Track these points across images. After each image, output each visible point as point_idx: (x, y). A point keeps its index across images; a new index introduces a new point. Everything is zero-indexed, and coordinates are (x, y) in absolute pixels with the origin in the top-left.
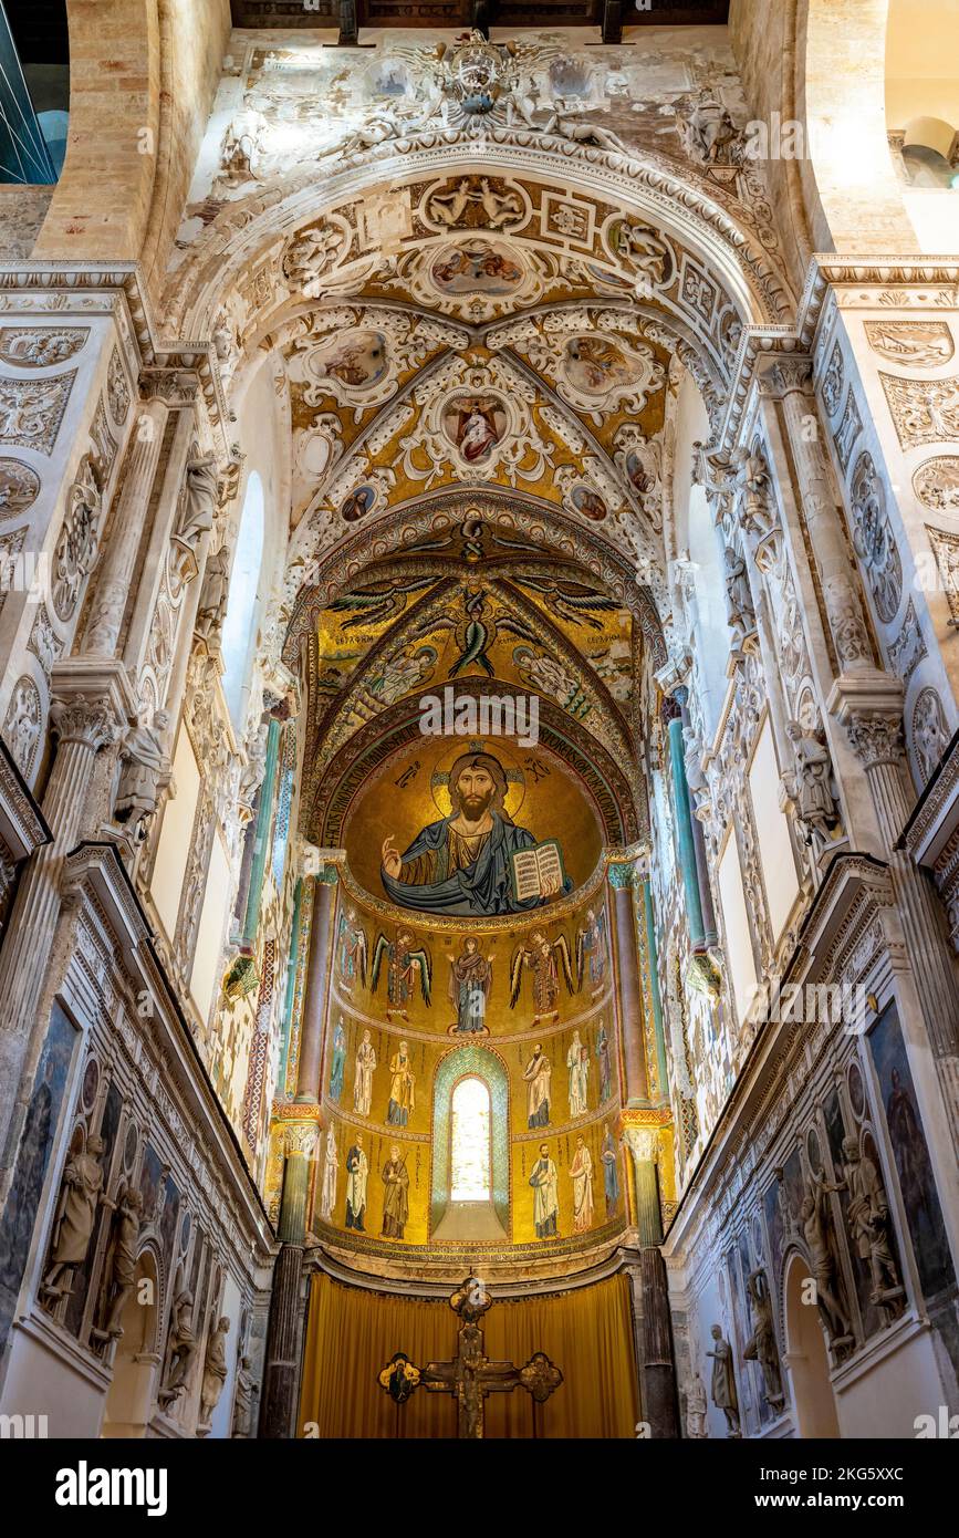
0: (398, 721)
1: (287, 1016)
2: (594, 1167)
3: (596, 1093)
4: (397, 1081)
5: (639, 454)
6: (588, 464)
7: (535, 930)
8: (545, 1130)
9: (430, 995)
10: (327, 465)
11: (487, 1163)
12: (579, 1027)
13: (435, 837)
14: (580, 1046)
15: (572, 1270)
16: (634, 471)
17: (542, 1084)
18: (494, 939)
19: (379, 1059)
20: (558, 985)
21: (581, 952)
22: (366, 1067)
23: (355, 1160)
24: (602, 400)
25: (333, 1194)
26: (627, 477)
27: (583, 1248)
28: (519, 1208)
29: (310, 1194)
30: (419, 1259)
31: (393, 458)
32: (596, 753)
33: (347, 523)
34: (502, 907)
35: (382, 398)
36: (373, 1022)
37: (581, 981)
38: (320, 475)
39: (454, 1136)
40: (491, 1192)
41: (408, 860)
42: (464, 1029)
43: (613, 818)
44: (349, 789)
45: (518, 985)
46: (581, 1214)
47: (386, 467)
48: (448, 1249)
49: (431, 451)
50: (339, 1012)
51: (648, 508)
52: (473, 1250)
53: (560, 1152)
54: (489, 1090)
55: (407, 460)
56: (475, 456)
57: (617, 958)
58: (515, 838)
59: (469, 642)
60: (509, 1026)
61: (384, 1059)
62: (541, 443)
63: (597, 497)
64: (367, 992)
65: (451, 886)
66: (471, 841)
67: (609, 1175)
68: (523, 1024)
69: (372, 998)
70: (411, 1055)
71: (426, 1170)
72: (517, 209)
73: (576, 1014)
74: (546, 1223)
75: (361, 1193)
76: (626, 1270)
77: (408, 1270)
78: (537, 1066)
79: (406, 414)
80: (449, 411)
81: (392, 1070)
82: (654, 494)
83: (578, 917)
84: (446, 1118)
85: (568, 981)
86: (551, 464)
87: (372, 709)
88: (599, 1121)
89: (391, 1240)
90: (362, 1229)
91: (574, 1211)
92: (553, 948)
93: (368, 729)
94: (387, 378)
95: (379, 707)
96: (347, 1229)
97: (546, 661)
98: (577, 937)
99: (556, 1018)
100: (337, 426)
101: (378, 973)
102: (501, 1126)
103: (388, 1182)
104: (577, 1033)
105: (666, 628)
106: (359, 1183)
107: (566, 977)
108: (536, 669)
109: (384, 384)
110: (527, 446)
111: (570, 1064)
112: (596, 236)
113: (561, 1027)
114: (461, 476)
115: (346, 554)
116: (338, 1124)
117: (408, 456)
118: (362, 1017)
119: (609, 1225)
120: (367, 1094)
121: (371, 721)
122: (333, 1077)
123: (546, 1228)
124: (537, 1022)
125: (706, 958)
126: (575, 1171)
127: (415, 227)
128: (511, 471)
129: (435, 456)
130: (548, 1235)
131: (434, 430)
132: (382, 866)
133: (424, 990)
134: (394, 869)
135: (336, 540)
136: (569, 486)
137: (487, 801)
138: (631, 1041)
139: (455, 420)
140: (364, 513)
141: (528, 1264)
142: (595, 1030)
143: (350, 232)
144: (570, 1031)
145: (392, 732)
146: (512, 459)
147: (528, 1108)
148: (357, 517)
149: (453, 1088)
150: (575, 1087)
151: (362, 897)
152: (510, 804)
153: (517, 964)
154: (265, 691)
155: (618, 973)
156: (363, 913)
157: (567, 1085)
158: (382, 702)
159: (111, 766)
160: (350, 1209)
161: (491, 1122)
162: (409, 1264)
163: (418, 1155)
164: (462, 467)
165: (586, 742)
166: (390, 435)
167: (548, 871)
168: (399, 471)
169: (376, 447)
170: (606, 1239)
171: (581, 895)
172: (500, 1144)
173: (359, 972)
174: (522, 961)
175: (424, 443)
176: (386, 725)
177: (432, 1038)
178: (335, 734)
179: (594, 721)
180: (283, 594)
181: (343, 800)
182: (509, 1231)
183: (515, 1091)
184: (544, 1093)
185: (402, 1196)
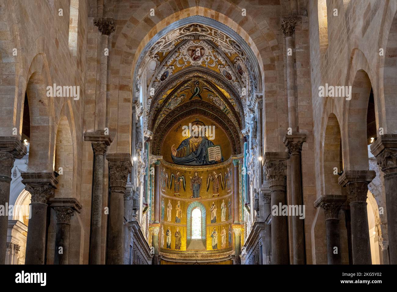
0: (175, 115)
1: (151, 202)
2: (226, 234)
3: (228, 217)
4: (178, 212)
5: (241, 65)
6: (227, 67)
7: (214, 170)
8: (215, 224)
9: (186, 188)
10: (156, 68)
11: (201, 231)
12: (224, 199)
13: (186, 143)
14: (224, 204)
15: (221, 257)
16: (239, 69)
17: (215, 212)
18: (202, 172)
19: (173, 207)
20: (219, 187)
21: (226, 179)
22: (170, 210)
23: (168, 232)
24: (231, 51)
25: (164, 241)
26: (237, 71)
27: (223, 252)
28: (208, 242)
29: (159, 243)
30: (184, 254)
31: (174, 63)
32: (230, 125)
33: (162, 82)
34: (205, 163)
35: (170, 49)
36: (171, 197)
37: (225, 187)
38: (154, 70)
39: (192, 223)
40: (202, 237)
41: (178, 150)
42: (194, 197)
43: (235, 145)
44: (162, 136)
45: (209, 185)
46: (223, 245)
47: (172, 65)
48: (191, 251)
49: (184, 60)
50: (163, 197)
51: (243, 80)
52: (197, 251)
53: (219, 229)
54: (201, 211)
55: (177, 63)
56: (196, 59)
57: (234, 185)
58: (208, 143)
59: (195, 92)
60: (206, 196)
61: (174, 207)
62: (214, 58)
63: (229, 74)
64: (169, 189)
65: (190, 157)
66: (196, 144)
68: (210, 196)
69: (170, 191)
70: (181, 205)
71: (186, 233)
72: (206, 30)
73: (223, 195)
74: (215, 246)
75: (170, 240)
76: (232, 259)
77: (182, 257)
78: (213, 207)
79: (177, 54)
80: (189, 50)
81: (176, 209)
82: (245, 76)
83: (225, 169)
84: (190, 219)
85: (222, 186)
86: (217, 63)
87: (167, 112)
88: (228, 224)
89: (178, 250)
90: (170, 248)
91: (221, 244)
92: (218, 176)
93: (166, 118)
94: (172, 45)
95: (169, 111)
96: (167, 249)
97: (217, 98)
98: (225, 174)
99: (219, 195)
100: (158, 58)
101: (172, 184)
102: (204, 222)
103: (176, 237)
104: (224, 200)
105: (245, 117)
106: (169, 238)
107: (221, 185)
108: (214, 100)
109: (171, 46)
110: (210, 58)
111: (222, 208)
112: (226, 40)
113: (220, 198)
114: (192, 64)
115: (162, 90)
116: (164, 225)
117: (178, 61)
118: (168, 197)
119: (229, 248)
120: (170, 216)
121: (167, 115)
122: (162, 214)
123: (214, 247)
124: (214, 196)
125: (247, 206)
126: (222, 234)
127: (180, 34)
128: (206, 63)
129: (185, 61)
130: (215, 248)
131: (185, 54)
132: (171, 154)
133: (184, 187)
134: (175, 154)
135: (159, 87)
136: (222, 70)
138: (236, 207)
139: (191, 52)
140: (166, 78)
141: (210, 255)
142: (228, 201)
143: (164, 40)
144: (222, 199)
145: (174, 118)
146: (206, 61)
147: (211, 218)
148: (164, 79)
149: (192, 211)
150: (223, 214)
151: (166, 164)
153: (209, 179)
154: (145, 137)
155: (234, 188)
156: (167, 168)
157: (221, 213)
158: (170, 109)
159: (131, 201)
160: (167, 244)
161: (202, 219)
162: (182, 255)
163: (183, 230)
164: (192, 62)
165: (228, 121)
166: (173, 60)
167: (217, 154)
168: (175, 66)
169: (169, 63)
170: (228, 251)
171: (226, 164)
172: (204, 225)
173: (167, 185)
174: (210, 179)
175: (182, 58)
176: (171, 116)
177: (186, 200)
178: (158, 122)
179: (230, 116)
180: (147, 108)
181: (161, 140)
182: (206, 247)
183: (208, 214)
184: (215, 215)
185: (180, 240)
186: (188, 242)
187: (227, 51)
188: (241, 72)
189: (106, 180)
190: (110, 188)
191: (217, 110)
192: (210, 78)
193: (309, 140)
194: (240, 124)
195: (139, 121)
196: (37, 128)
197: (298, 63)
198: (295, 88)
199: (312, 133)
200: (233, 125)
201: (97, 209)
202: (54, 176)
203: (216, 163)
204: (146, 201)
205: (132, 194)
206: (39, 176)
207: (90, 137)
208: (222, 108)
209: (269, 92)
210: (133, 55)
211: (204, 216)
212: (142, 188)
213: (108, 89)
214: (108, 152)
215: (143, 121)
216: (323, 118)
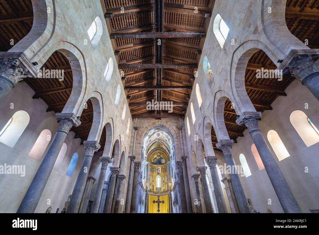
3: (167, 180)
4: (153, 179)
7: (163, 166)
11: (160, 184)
12: (166, 174)
13: (156, 158)
14: (166, 176)
17: (164, 178)
21: (166, 169)
22: (151, 178)
23: (150, 185)
25: (149, 188)
27: (166, 192)
28: (162, 188)
33: (149, 142)
34: (161, 164)
37: (166, 171)
38: (148, 139)
39: (157, 182)
40: (160, 187)
42: (158, 175)
43: (168, 159)
48: (157, 191)
50: (149, 174)
52: (159, 191)
55: (154, 137)
58: (162, 158)
59: (158, 145)
61: (152, 177)
64: (151, 172)
65: (157, 162)
66: (158, 159)
67: (168, 186)
68: (162, 174)
70: (154, 176)
75: (151, 188)
76: (169, 194)
77: (154, 193)
79: (153, 135)
80: (156, 134)
83: (166, 166)
86: (163, 137)
89: (153, 191)
91: (166, 189)
93: (151, 151)
96: (150, 191)
97: (164, 146)
100: (149, 136)
105: (171, 151)
113: (165, 174)
115: (150, 144)
118: (151, 174)
120: (151, 180)
122: (149, 179)
123: (164, 190)
125: (172, 177)
126: (166, 186)
128: (160, 138)
133: (155, 171)
134: (153, 161)
136: (165, 139)
137: (159, 155)
138: (169, 177)
140: (151, 141)
149: (157, 178)
152: (161, 156)
154: (145, 157)
155: (169, 171)
156: (151, 165)
158: (152, 149)
164: (157, 137)
167: (164, 161)
169: (152, 137)
171: (166, 164)
173: (151, 170)
174: (162, 169)
178: (149, 152)
179: (167, 151)
180: (145, 149)
181: (149, 157)
182: (161, 190)
183: (162, 179)
184: (164, 180)
185: (154, 188)
186: (156, 189)
187: (166, 134)
188: (169, 140)
189: (134, 169)
190: (134, 171)
191: (164, 149)
192: (162, 141)
193: (188, 158)
194: (169, 153)
195: (143, 152)
196: (116, 154)
197: (183, 137)
198: (183, 143)
199: (188, 155)
200: (168, 153)
201: (130, 178)
202: (119, 168)
203: (164, 164)
204: (145, 175)
205: (140, 173)
206: (115, 168)
207: (130, 157)
208: (165, 149)
209: (177, 144)
210: (142, 135)
211: (161, 180)
212: (143, 171)
213: (136, 144)
214: (134, 161)
215: (145, 152)
216: (191, 152)
